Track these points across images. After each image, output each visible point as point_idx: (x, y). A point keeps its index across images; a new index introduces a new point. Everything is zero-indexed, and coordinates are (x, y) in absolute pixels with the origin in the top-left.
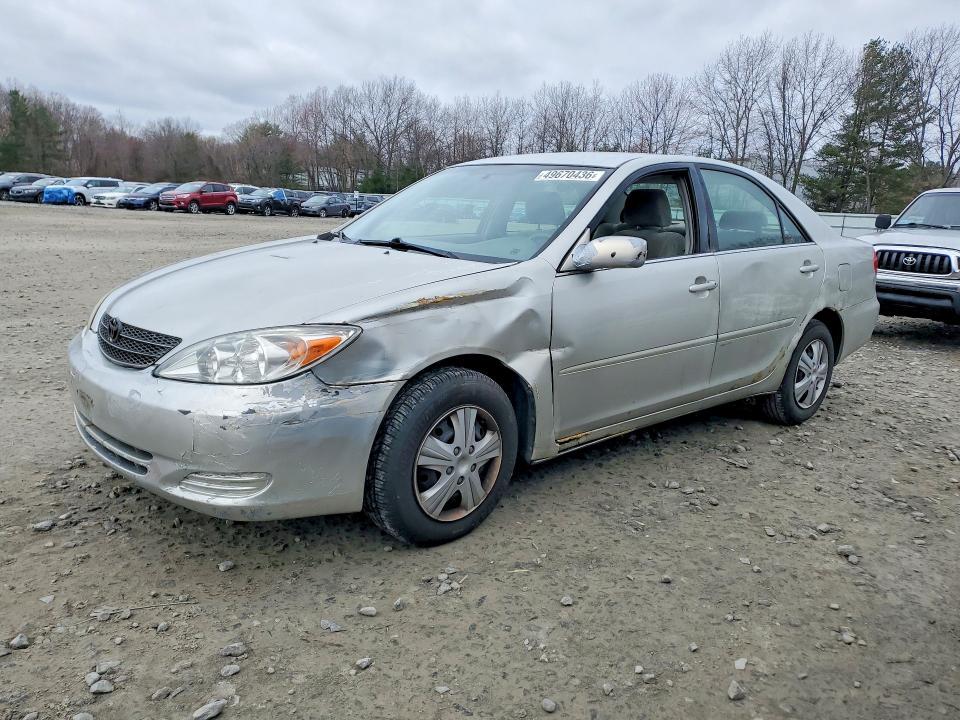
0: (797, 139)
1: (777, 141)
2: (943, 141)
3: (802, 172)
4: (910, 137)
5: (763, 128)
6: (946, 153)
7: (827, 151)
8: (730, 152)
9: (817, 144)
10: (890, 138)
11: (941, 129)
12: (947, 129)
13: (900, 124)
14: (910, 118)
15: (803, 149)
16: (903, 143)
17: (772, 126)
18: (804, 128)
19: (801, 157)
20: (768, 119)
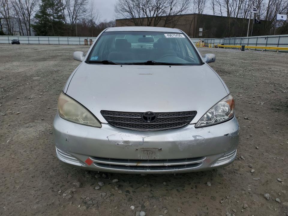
0: (26, 12)
1: (20, 13)
2: (70, 15)
3: (31, 23)
4: (60, 13)
5: (13, 7)
6: (71, 19)
7: (37, 16)
8: (4, 16)
9: (33, 14)
10: (55, 13)
11: (68, 11)
12: (70, 12)
13: (56, 9)
14: (59, 7)
15: (30, 16)
16: (59, 15)
17: (16, 7)
18: (28, 9)
19: (29, 18)
20: (14, 4)
